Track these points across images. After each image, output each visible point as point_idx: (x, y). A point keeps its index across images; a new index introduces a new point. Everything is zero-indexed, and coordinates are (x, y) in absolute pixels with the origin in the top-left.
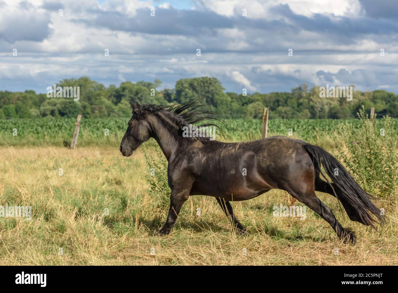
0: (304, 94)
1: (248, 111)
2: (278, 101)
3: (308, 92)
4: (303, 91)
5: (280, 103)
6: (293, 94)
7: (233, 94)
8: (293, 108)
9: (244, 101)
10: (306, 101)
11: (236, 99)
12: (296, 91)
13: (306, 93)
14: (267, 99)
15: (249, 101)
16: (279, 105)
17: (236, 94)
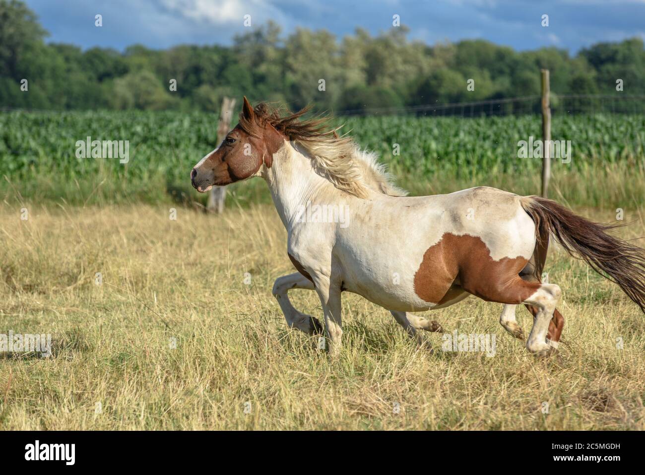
0: (271, 53)
1: (115, 95)
2: (197, 70)
3: (281, 45)
4: (266, 42)
5: (204, 76)
6: (237, 51)
7: (69, 48)
8: (244, 89)
9: (102, 69)
10: (276, 70)
11: (79, 61)
12: (247, 44)
13: (277, 49)
14: (167, 63)
15: (116, 68)
16: (199, 83)
17: (77, 50)
